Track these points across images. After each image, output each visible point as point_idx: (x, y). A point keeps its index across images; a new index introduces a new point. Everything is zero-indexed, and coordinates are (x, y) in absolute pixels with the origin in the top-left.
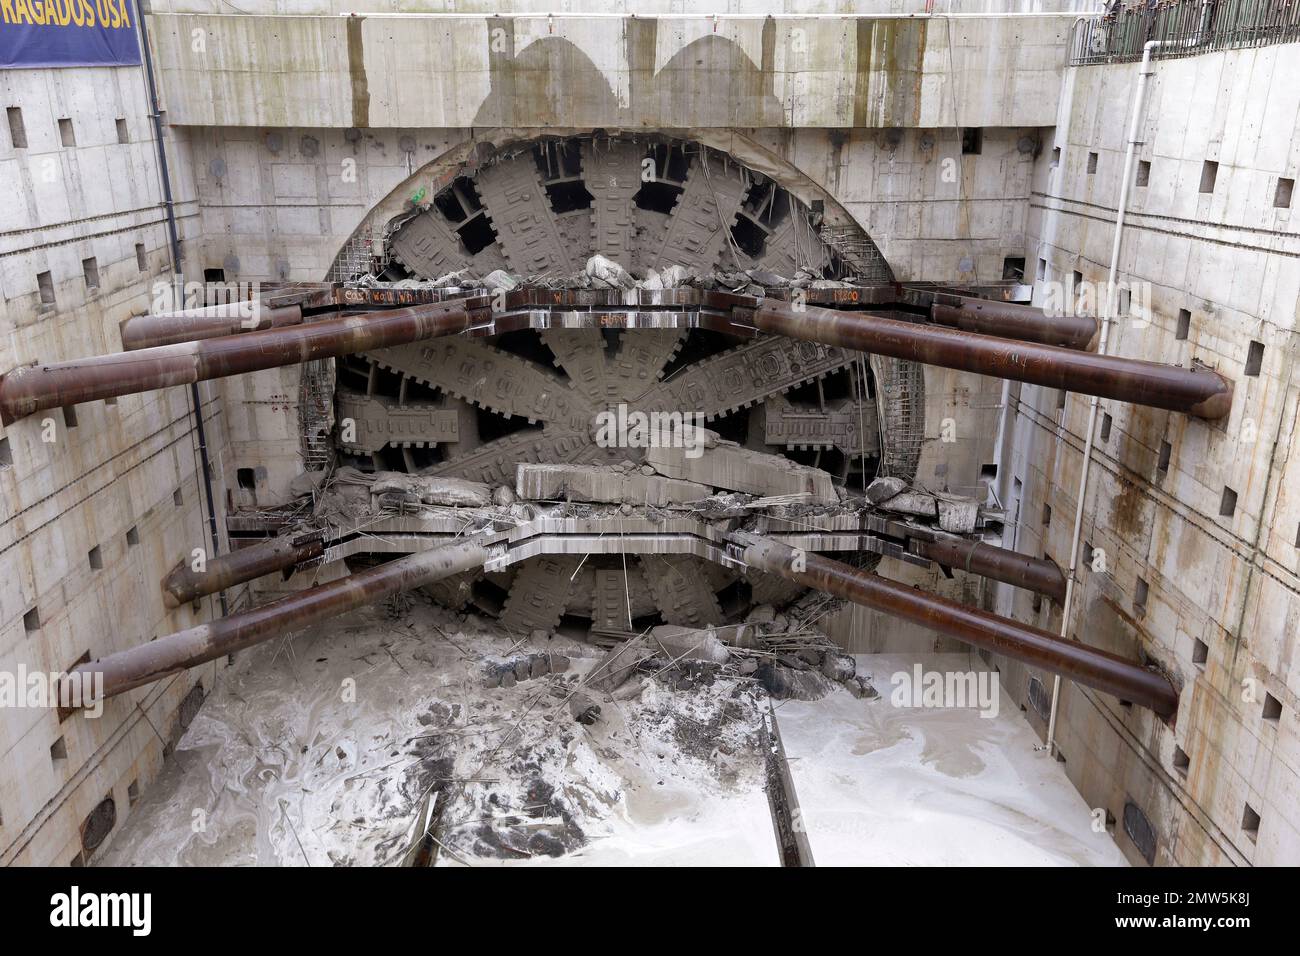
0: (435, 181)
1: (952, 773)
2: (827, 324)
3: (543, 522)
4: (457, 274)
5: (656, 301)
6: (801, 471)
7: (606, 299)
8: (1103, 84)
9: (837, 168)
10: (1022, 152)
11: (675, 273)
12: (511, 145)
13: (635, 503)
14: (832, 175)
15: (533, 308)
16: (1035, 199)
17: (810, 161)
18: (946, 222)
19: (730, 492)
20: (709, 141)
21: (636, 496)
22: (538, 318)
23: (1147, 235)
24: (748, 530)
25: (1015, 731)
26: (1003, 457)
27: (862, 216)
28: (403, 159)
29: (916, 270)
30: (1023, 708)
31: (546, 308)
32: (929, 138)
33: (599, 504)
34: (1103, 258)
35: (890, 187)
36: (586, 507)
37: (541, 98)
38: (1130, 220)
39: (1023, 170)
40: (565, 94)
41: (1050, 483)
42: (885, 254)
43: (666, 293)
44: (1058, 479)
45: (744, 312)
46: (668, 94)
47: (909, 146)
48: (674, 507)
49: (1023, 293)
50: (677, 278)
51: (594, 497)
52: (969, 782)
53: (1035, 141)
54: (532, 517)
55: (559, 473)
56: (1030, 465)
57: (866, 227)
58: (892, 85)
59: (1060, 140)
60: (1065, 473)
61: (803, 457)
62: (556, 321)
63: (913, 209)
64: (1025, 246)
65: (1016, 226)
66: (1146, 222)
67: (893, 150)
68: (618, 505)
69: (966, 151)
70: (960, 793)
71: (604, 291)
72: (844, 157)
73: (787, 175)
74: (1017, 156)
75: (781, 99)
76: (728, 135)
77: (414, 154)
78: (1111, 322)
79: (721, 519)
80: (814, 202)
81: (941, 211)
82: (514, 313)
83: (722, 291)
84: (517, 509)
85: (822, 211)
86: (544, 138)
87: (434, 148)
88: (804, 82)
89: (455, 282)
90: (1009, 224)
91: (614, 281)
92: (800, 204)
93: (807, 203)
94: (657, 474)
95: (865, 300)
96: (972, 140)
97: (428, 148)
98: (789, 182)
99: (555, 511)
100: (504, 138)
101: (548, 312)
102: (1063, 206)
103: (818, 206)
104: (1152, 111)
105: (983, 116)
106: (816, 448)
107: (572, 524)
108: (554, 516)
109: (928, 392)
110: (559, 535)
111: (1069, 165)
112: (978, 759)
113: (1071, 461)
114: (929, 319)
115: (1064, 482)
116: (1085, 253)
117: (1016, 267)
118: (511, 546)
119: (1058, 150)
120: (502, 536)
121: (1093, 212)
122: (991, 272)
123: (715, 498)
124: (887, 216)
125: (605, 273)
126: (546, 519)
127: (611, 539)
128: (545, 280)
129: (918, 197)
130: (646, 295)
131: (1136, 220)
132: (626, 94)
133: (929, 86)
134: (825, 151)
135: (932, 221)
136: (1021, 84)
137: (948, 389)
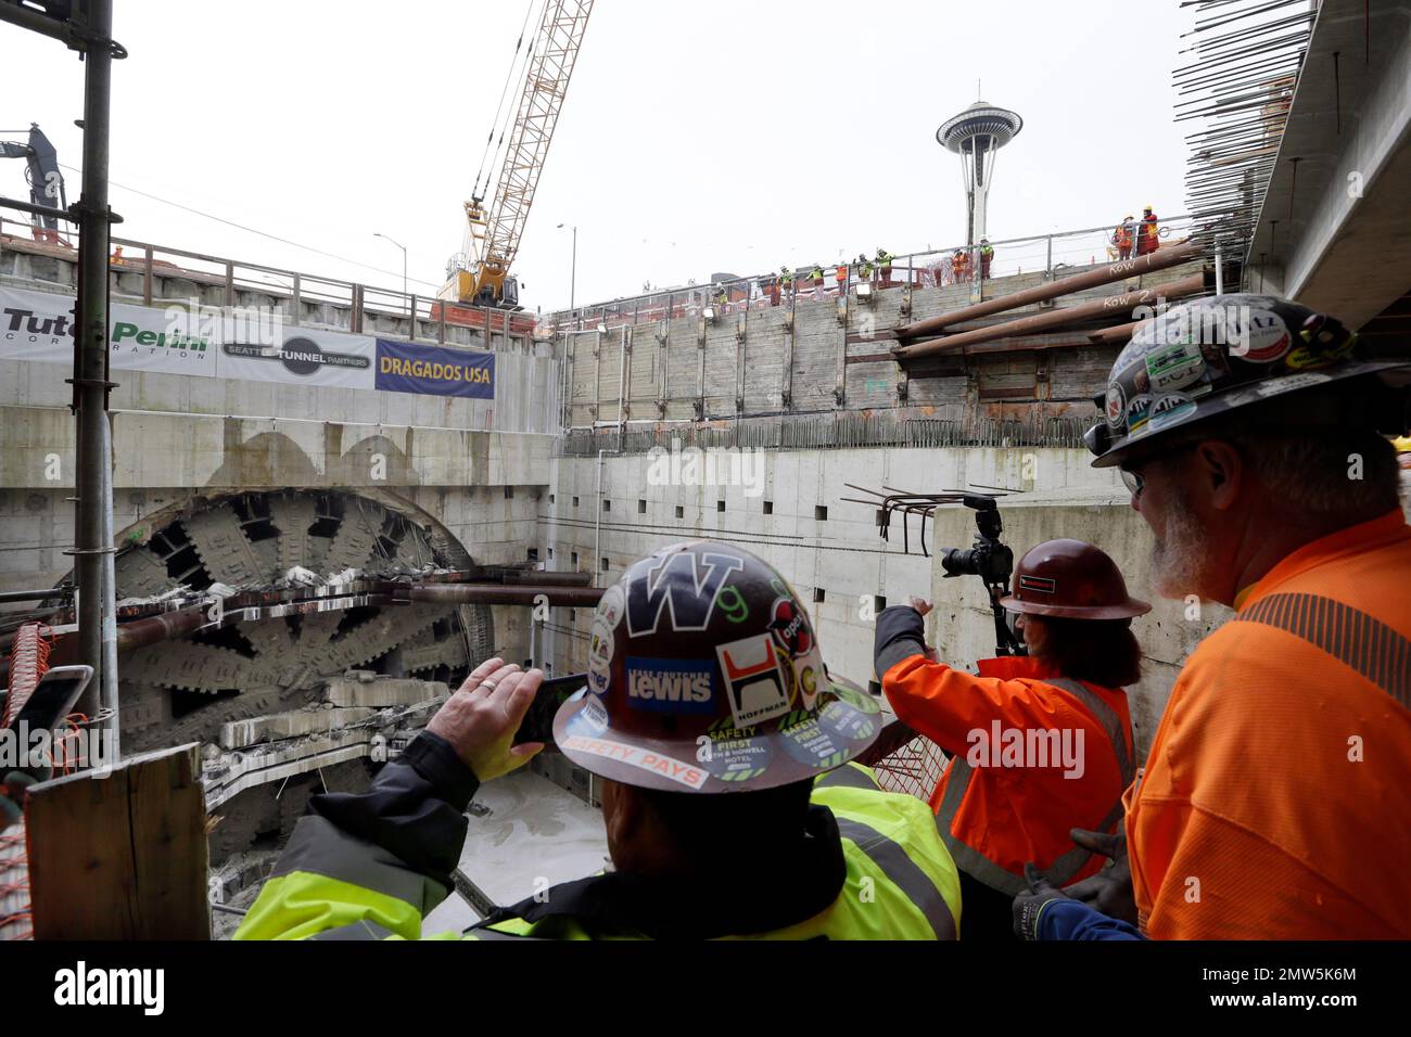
0: (153, 525)
1: (551, 835)
2: (460, 592)
3: (248, 763)
4: (182, 589)
5: (339, 591)
6: (430, 685)
7: (302, 594)
8: (576, 467)
9: (443, 507)
10: (532, 497)
11: (351, 573)
12: (221, 498)
13: (319, 731)
14: (440, 511)
15: (245, 607)
16: (541, 520)
17: (428, 504)
18: (499, 534)
19: (388, 708)
20: (363, 494)
21: (321, 725)
22: (251, 613)
23: (613, 532)
24: (404, 729)
25: (569, 802)
26: (535, 654)
27: (456, 532)
28: (132, 509)
29: (486, 560)
30: (569, 789)
31: (256, 606)
32: (488, 491)
33: (293, 739)
34: (588, 544)
35: (471, 516)
36: (283, 743)
37: (262, 468)
38: (602, 526)
39: (532, 505)
40: (281, 467)
41: (571, 660)
42: (469, 553)
43: (346, 586)
44: (576, 658)
45: (402, 592)
46: (349, 467)
47: (479, 495)
48: (349, 727)
49: (541, 566)
50: (353, 576)
51: (291, 733)
52: (562, 836)
53: (538, 492)
54: (240, 760)
55: (263, 722)
56: (555, 654)
57: (458, 538)
58: (474, 464)
59: (553, 490)
60: (580, 653)
61: (424, 675)
62: (265, 614)
63: (483, 527)
64: (537, 541)
65: (532, 533)
66: (611, 527)
67: (471, 496)
68: (308, 735)
69: (506, 497)
70: (560, 843)
71: (302, 589)
72: (446, 501)
73: (410, 511)
74: (529, 499)
75: (417, 470)
76: (376, 489)
77: (143, 505)
78: (599, 574)
79: (387, 726)
80: (426, 526)
81: (495, 527)
82: (231, 612)
83: (384, 581)
84: (226, 759)
85: (430, 531)
86: (246, 494)
87: (162, 501)
88: (429, 462)
89: (181, 595)
90: (529, 533)
91: (310, 582)
92: (418, 528)
93: (422, 527)
94: (335, 707)
95: (464, 578)
96: (509, 491)
97: (157, 501)
98: (411, 516)
99: (258, 752)
100: (216, 493)
101: (258, 609)
102: (559, 522)
103: (428, 528)
104: (607, 479)
105: (517, 479)
106: (430, 668)
107: (272, 758)
108: (258, 756)
109: (495, 625)
110: (261, 769)
111: (560, 503)
112: (559, 823)
113: (583, 646)
114: (502, 584)
115: (580, 658)
116: (578, 543)
117: (533, 553)
118: (224, 788)
119: (553, 496)
120: (218, 781)
121: (578, 524)
122: (522, 558)
123: (380, 713)
124: (470, 531)
125: (302, 578)
126: (251, 760)
127: (303, 761)
128: (256, 586)
129: (485, 521)
130: (332, 588)
131: (607, 526)
132: (322, 466)
133: (493, 465)
134: (436, 498)
135: (492, 533)
136: (534, 465)
137: (505, 622)
